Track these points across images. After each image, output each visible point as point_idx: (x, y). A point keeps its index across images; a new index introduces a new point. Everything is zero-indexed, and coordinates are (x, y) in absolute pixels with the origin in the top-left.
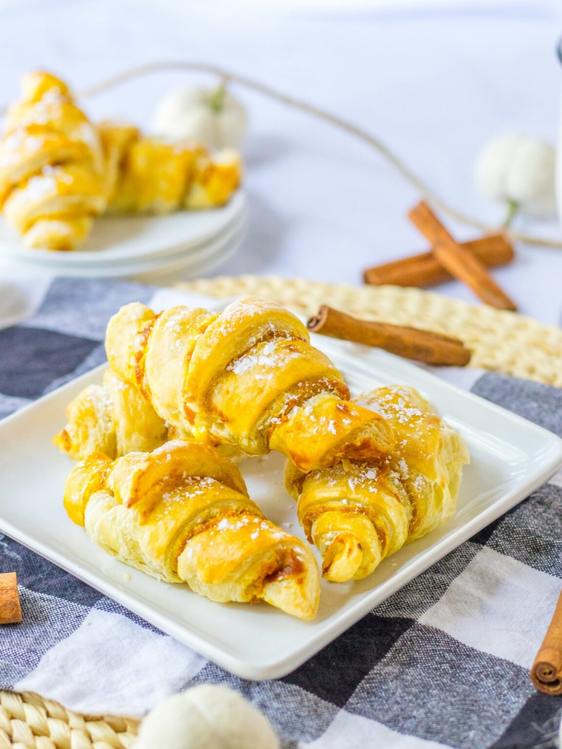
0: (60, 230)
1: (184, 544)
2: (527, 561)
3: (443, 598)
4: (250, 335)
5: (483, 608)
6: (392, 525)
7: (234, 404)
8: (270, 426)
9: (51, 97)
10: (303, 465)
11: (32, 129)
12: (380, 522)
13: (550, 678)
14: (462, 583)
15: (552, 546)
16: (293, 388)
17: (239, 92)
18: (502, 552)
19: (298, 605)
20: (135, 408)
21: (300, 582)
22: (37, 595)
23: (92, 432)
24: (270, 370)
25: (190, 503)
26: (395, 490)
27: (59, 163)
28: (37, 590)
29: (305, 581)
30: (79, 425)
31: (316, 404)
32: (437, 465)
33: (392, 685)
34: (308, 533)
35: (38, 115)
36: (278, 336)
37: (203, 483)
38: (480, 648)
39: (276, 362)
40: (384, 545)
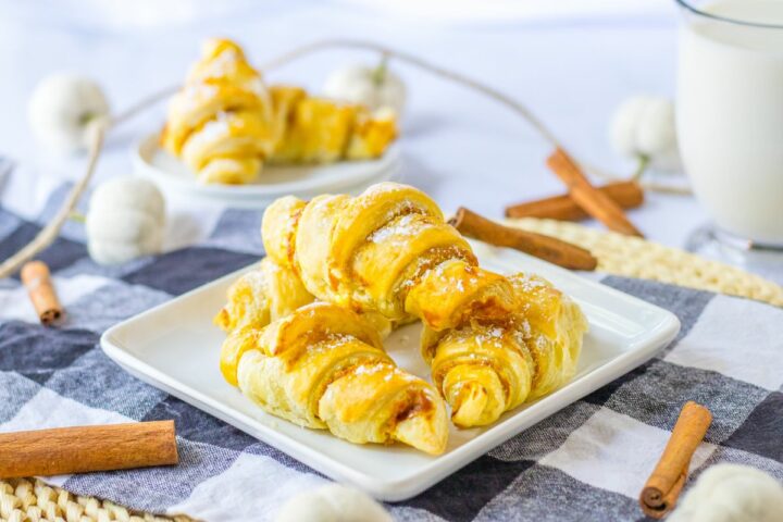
0: (232, 167)
1: (325, 388)
2: (642, 419)
3: (563, 446)
4: (389, 210)
5: (599, 454)
6: (516, 378)
7: (373, 269)
8: (405, 288)
9: (228, 56)
10: (435, 323)
11: (210, 81)
12: (505, 373)
13: (657, 503)
14: (581, 435)
15: (665, 406)
16: (426, 253)
17: (396, 67)
18: (619, 411)
19: (426, 440)
20: (287, 287)
21: (429, 418)
22: (193, 443)
23: (248, 308)
24: (405, 237)
25: (331, 353)
26: (519, 347)
27: (232, 109)
28: (192, 440)
29: (433, 418)
30: (236, 302)
31: (446, 267)
32: (557, 326)
33: (512, 511)
34: (440, 389)
35: (216, 71)
36: (414, 212)
37: (344, 339)
38: (594, 484)
39: (411, 231)
40: (507, 394)
